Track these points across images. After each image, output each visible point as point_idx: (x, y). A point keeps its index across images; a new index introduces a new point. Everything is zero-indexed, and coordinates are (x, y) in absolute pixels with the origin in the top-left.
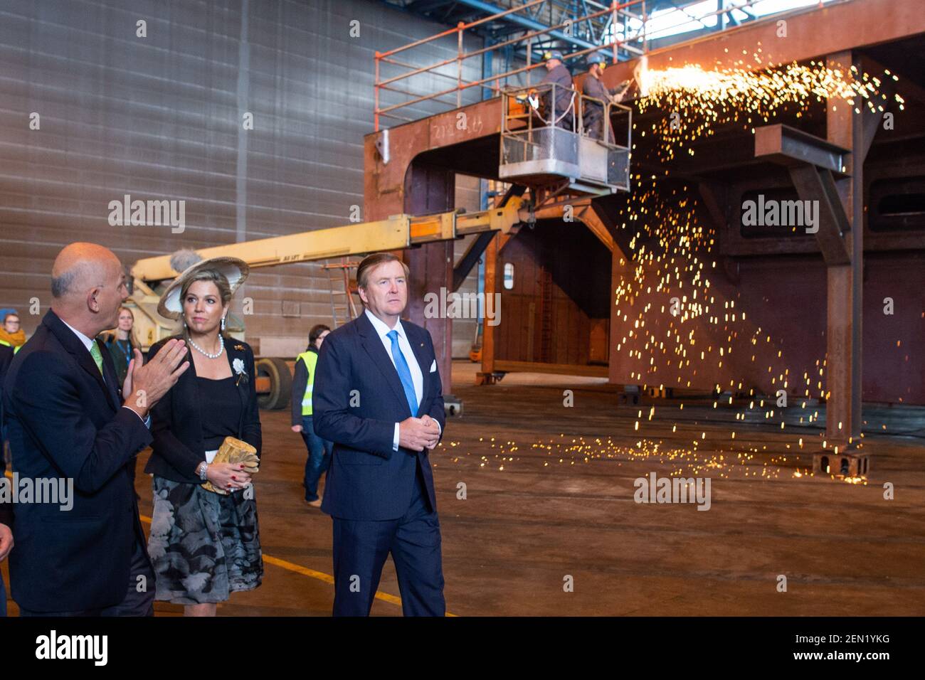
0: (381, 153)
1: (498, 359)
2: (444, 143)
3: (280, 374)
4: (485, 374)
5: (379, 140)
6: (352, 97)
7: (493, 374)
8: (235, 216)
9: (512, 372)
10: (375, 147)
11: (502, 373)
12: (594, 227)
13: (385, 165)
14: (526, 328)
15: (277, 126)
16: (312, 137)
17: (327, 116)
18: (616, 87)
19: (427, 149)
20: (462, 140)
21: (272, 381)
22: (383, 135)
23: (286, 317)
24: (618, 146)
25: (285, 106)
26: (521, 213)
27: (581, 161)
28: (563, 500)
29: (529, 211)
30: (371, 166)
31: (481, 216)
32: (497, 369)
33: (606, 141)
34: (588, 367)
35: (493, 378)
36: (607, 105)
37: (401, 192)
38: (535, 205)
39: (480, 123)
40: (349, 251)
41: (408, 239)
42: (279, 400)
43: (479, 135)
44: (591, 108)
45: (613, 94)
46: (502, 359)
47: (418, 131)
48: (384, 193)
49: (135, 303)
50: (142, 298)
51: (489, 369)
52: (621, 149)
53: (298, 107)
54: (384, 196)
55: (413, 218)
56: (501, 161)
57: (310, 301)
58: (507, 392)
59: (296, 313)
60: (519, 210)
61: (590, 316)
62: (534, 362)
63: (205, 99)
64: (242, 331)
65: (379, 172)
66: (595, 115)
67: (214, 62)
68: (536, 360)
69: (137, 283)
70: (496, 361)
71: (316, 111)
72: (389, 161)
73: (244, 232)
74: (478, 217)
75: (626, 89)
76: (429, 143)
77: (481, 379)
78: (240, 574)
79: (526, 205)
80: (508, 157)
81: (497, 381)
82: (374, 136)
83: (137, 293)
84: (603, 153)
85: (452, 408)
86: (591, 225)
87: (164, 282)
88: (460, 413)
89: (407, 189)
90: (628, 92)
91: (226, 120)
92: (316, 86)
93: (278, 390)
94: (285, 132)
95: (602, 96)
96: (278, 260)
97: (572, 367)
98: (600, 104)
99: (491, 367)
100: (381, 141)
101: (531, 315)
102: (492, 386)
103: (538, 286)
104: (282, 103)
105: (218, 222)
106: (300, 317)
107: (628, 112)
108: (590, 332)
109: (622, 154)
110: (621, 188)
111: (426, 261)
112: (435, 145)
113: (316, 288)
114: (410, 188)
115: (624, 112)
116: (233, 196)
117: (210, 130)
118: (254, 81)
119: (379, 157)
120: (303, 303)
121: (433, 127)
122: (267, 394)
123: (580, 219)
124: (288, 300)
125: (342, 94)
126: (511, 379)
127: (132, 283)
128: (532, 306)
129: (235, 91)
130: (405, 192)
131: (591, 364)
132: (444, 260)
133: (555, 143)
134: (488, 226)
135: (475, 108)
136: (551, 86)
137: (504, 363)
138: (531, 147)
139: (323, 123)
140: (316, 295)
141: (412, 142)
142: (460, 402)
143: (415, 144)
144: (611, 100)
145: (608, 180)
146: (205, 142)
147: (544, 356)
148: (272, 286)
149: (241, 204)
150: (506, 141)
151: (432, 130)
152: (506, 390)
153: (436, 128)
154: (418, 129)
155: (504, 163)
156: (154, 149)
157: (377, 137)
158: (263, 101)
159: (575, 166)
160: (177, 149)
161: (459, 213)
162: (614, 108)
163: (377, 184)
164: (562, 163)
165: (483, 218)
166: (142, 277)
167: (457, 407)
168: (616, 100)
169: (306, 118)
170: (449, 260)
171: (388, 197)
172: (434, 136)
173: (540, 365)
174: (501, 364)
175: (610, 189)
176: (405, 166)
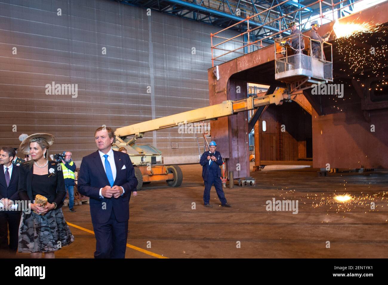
0: (216, 76)
1: (262, 160)
2: (243, 69)
3: (177, 171)
4: (257, 167)
5: (215, 70)
6: (193, 60)
7: (260, 166)
8: (151, 110)
9: (268, 165)
10: (213, 73)
11: (263, 166)
12: (300, 103)
13: (218, 81)
14: (272, 147)
15: (165, 74)
16: (179, 77)
17: (184, 68)
18: (325, 35)
19: (236, 72)
20: (252, 67)
21: (174, 175)
22: (216, 68)
23: (173, 148)
24: (327, 62)
25: (168, 66)
26: (284, 95)
27: (313, 69)
28: (326, 226)
29: (288, 94)
30: (212, 82)
31: (266, 98)
32: (261, 164)
33: (322, 59)
34: (298, 161)
35: (260, 168)
36: (322, 43)
37: (225, 92)
38: (290, 91)
39: (260, 58)
40: (206, 118)
41: (232, 111)
42: (177, 182)
43: (260, 64)
44: (314, 45)
45: (324, 38)
46: (264, 160)
47: (232, 65)
48: (218, 93)
49: (117, 146)
50: (119, 144)
51: (258, 164)
52: (329, 63)
53: (173, 66)
54: (218, 94)
55: (233, 101)
56: (276, 72)
57: (181, 142)
58: (267, 174)
59: (176, 146)
60: (283, 94)
61: (298, 141)
62: (276, 160)
63: (136, 65)
64: (160, 155)
65: (215, 84)
66: (316, 48)
67: (139, 51)
68: (277, 160)
69: (117, 138)
70: (261, 161)
71: (180, 67)
72: (220, 79)
73: (155, 116)
74: (264, 99)
75: (329, 35)
76: (237, 70)
77: (255, 169)
78: (52, 245)
79: (286, 91)
80: (279, 70)
81: (261, 169)
82: (212, 69)
83: (117, 142)
84: (321, 65)
85: (251, 182)
86: (299, 102)
87: (127, 137)
88: (254, 184)
89: (228, 90)
90: (330, 36)
91: (145, 73)
92: (179, 57)
93: (177, 178)
94: (168, 76)
95: (319, 39)
96: (175, 124)
97: (292, 162)
98: (319, 43)
99: (259, 164)
100: (216, 71)
101: (274, 142)
102: (260, 171)
103: (276, 129)
104: (166, 65)
105: (145, 113)
106: (178, 148)
107: (331, 45)
108: (298, 147)
109: (329, 65)
110: (330, 80)
111: (237, 121)
112: (240, 70)
113: (184, 137)
114: (229, 90)
115: (329, 46)
116: (150, 102)
117: (139, 77)
118: (155, 57)
119: (215, 77)
120: (179, 143)
121: (238, 62)
122: (173, 180)
123: (294, 100)
124: (173, 142)
125: (190, 60)
126: (268, 168)
127: (115, 138)
128: (274, 138)
129: (148, 62)
130: (227, 91)
131: (299, 160)
132: (244, 120)
133: (302, 61)
134: (269, 102)
135: (257, 52)
136: (299, 35)
137: (264, 161)
138: (287, 65)
139: (182, 71)
140: (184, 139)
141: (229, 70)
142: (254, 180)
143: (231, 71)
144: (323, 41)
145: (324, 77)
146: (138, 82)
147: (280, 158)
148: (167, 137)
149: (153, 106)
150: (278, 63)
151: (238, 64)
152: (266, 173)
153: (240, 63)
154: (232, 64)
155: (277, 73)
156: (118, 86)
157: (214, 69)
158: (159, 65)
159: (310, 71)
160: (127, 85)
161: (255, 97)
162: (325, 44)
163: (215, 89)
164: (305, 70)
165: (266, 99)
166: (119, 135)
167: (253, 182)
168: (325, 40)
169: (176, 70)
170: (246, 120)
171: (220, 94)
172: (239, 66)
173: (280, 162)
174: (263, 162)
175: (325, 81)
176: (227, 80)
